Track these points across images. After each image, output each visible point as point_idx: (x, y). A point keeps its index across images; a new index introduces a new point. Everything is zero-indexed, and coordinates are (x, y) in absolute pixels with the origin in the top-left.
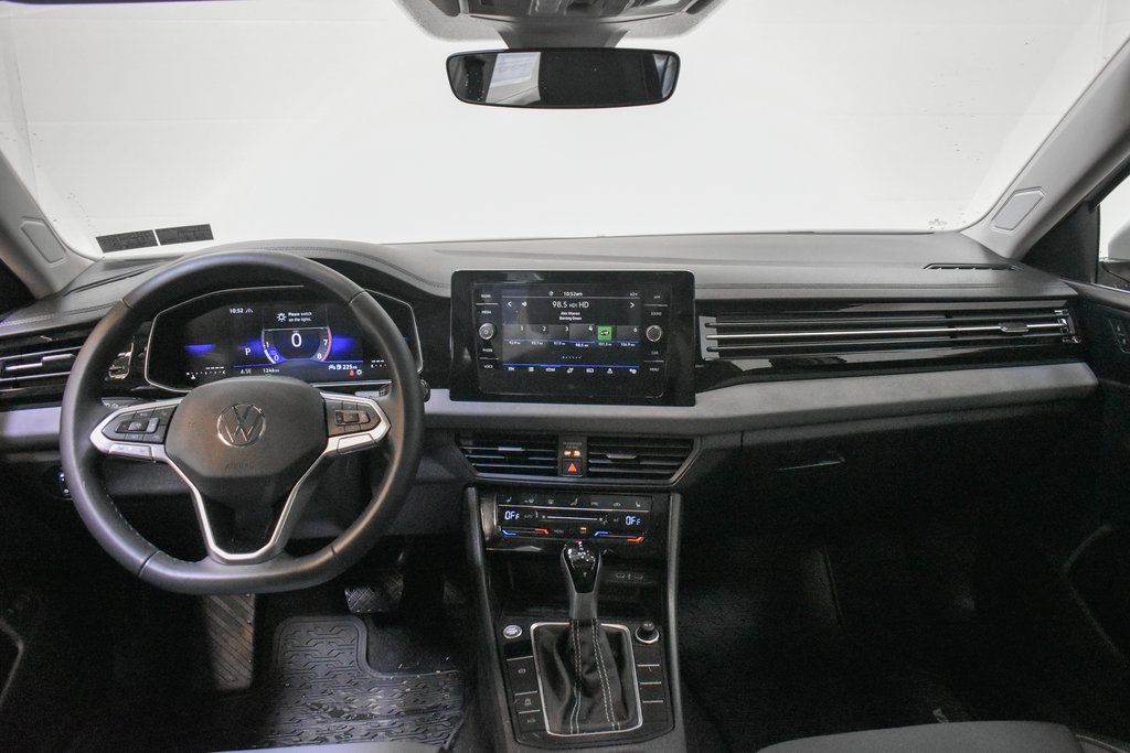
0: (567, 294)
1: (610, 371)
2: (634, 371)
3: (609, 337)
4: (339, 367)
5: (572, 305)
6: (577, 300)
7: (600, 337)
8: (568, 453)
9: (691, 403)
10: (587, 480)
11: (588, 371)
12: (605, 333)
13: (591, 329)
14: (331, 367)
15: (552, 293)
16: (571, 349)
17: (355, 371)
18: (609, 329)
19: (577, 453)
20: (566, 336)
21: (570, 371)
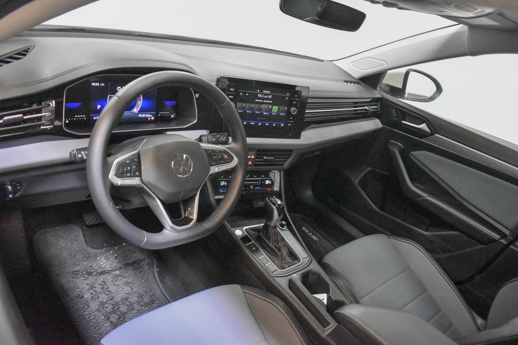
0: (264, 91)
1: (274, 125)
2: (282, 125)
3: (276, 111)
4: (144, 115)
5: (265, 97)
6: (267, 95)
7: (273, 111)
8: (249, 157)
9: (299, 137)
10: (255, 167)
11: (267, 124)
12: (275, 109)
13: (270, 107)
14: (140, 115)
15: (258, 91)
16: (261, 115)
17: (151, 117)
18: (277, 107)
19: (253, 157)
20: (260, 109)
21: (260, 124)
